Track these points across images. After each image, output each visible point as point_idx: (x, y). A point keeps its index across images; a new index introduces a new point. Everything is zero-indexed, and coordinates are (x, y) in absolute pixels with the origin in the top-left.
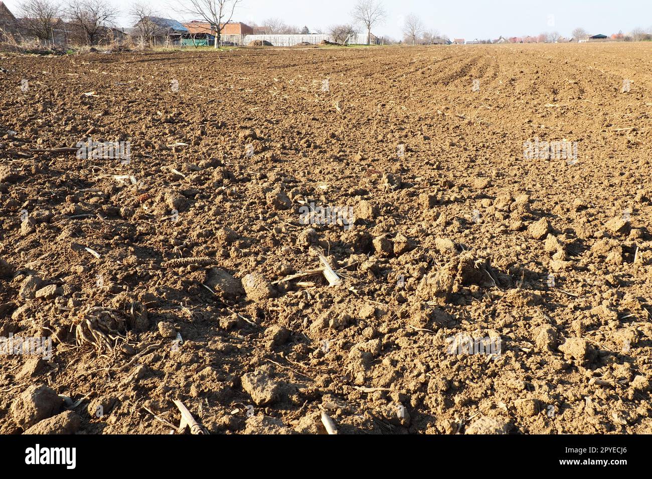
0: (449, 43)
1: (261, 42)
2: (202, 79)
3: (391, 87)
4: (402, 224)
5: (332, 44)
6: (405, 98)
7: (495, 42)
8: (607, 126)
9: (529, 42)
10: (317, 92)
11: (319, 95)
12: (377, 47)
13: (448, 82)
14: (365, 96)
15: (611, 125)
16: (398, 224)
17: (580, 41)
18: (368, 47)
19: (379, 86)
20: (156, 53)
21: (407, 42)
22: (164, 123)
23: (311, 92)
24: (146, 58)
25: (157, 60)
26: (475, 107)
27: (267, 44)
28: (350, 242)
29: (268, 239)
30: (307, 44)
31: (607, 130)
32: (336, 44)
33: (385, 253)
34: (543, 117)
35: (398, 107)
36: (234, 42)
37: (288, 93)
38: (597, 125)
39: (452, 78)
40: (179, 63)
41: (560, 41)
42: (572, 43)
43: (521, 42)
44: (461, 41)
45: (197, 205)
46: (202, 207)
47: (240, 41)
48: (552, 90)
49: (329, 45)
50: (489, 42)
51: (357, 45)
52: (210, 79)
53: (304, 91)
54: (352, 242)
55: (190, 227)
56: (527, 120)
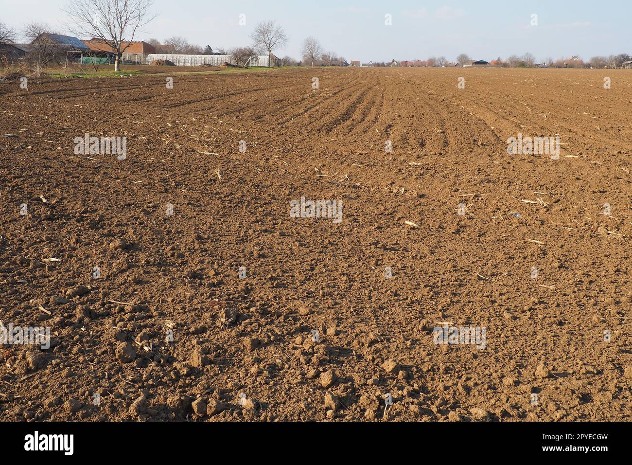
0: (347, 65)
1: (163, 61)
2: (97, 122)
3: (277, 136)
4: (225, 372)
5: (234, 66)
6: (289, 150)
7: (389, 64)
8: (455, 191)
9: (419, 66)
10: (207, 142)
11: (208, 145)
12: (277, 70)
13: (332, 129)
14: (252, 147)
15: (458, 190)
16: (222, 372)
17: (464, 66)
18: (268, 70)
19: (267, 134)
20: (53, 81)
21: (307, 63)
22: (44, 220)
23: (201, 142)
24: (43, 88)
25: (53, 92)
26: (348, 165)
27: (170, 63)
28: (173, 406)
29: (107, 407)
30: (209, 65)
31: (454, 195)
32: (237, 66)
33: (200, 415)
34: (404, 179)
35: (280, 163)
36: (136, 61)
37: (180, 142)
38: (447, 189)
39: (337, 122)
40: (76, 96)
41: (446, 66)
42: (457, 68)
43: (412, 66)
44: (358, 63)
45: (54, 362)
46: (58, 365)
47: (143, 60)
48: (420, 141)
49: (230, 67)
50: (383, 65)
51: (258, 67)
52: (104, 122)
53: (195, 141)
54: (175, 405)
55: (44, 392)
56: (390, 182)
